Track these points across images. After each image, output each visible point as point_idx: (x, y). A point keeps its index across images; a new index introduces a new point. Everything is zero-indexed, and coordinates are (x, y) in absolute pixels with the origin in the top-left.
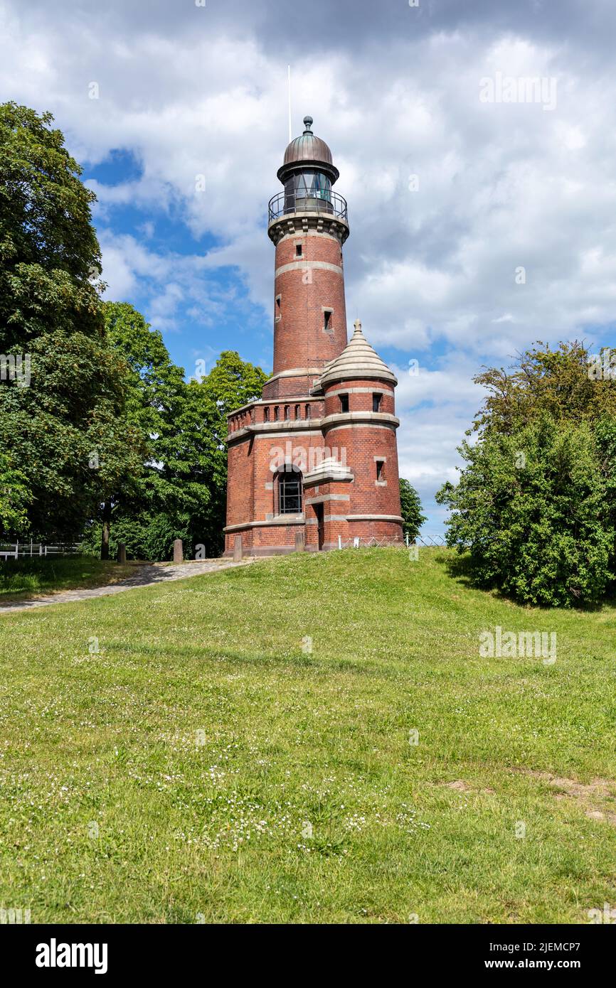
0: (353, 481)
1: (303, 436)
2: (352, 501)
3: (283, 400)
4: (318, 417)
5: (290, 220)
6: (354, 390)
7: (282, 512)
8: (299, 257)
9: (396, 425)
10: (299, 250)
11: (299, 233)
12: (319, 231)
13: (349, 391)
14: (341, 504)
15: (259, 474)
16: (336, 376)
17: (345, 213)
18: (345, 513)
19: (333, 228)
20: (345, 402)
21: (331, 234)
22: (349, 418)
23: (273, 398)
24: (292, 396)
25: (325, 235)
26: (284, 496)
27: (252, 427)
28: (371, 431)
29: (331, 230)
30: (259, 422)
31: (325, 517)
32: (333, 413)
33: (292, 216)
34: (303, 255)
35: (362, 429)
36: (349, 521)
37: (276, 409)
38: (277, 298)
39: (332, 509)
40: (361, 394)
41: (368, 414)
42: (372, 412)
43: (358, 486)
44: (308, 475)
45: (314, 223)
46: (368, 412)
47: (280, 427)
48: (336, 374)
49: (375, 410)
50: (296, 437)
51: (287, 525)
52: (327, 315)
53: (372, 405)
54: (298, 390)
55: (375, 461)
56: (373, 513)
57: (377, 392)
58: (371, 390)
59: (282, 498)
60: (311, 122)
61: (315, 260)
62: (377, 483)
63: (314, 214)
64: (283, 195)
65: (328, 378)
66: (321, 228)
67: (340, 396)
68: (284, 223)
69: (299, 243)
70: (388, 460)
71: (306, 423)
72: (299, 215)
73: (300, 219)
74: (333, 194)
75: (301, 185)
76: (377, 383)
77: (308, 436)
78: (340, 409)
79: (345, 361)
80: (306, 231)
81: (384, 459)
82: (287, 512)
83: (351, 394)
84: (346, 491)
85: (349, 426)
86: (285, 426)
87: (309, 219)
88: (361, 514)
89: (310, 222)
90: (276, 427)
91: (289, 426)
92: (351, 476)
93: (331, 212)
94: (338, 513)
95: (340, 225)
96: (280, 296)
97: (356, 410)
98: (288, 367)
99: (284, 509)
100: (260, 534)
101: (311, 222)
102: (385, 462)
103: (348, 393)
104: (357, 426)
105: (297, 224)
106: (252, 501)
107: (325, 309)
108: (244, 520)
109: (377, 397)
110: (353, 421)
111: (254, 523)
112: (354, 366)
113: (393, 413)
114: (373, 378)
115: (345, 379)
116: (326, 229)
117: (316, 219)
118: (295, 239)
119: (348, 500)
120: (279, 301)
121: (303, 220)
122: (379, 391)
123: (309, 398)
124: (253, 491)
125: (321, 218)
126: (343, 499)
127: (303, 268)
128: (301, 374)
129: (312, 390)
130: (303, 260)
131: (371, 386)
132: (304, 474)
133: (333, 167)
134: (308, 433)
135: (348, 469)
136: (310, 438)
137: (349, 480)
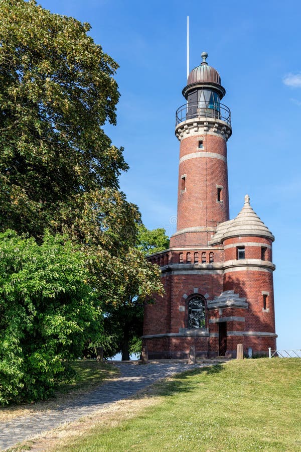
0: (247, 308)
2: (246, 321)
3: (194, 249)
4: (218, 261)
5: (194, 122)
8: (200, 149)
9: (272, 268)
10: (200, 143)
11: (202, 131)
12: (214, 132)
13: (245, 244)
14: (240, 324)
15: (174, 298)
16: (236, 233)
17: (229, 120)
18: (242, 330)
19: (224, 130)
20: (241, 253)
21: (222, 134)
22: (245, 263)
23: (181, 247)
24: (196, 245)
25: (218, 135)
27: (171, 266)
28: (261, 273)
30: (176, 263)
31: (228, 332)
32: (231, 259)
33: (197, 120)
34: (203, 148)
35: (254, 272)
36: (245, 335)
37: (187, 253)
38: (183, 176)
39: (234, 326)
40: (253, 247)
42: (260, 260)
43: (251, 311)
44: (212, 302)
45: (212, 126)
46: (258, 260)
49: (263, 258)
50: (203, 275)
52: (219, 190)
53: (261, 255)
54: (200, 242)
55: (262, 294)
56: (261, 331)
57: (264, 246)
58: (260, 245)
60: (206, 56)
61: (212, 152)
62: (264, 310)
63: (212, 120)
64: (187, 105)
65: (226, 236)
66: (216, 130)
67: (238, 247)
68: (189, 124)
69: (201, 139)
70: (271, 294)
71: (210, 265)
72: (202, 119)
73: (202, 123)
74: (221, 106)
75: (202, 98)
76: (264, 240)
77: (211, 274)
78: (237, 257)
80: (206, 131)
81: (267, 293)
83: (246, 247)
84: (243, 315)
85: (245, 269)
86: (195, 267)
87: (209, 123)
88: (253, 330)
90: (188, 267)
91: (197, 267)
92: (246, 304)
93: (221, 118)
94: (238, 330)
95: (227, 128)
96: (185, 175)
97: (250, 258)
98: (191, 225)
101: (210, 125)
102: (269, 295)
103: (244, 246)
104: (250, 269)
105: (200, 125)
106: (169, 318)
107: (218, 186)
108: (161, 331)
109: (263, 249)
110: (248, 265)
111: (171, 334)
112: (249, 227)
113: (271, 261)
114: (262, 237)
115: (241, 236)
116: (219, 131)
117: (214, 123)
118: (198, 136)
119: (244, 321)
120: (184, 179)
121: (205, 123)
122: (265, 245)
123: (211, 248)
124: (169, 311)
125: (216, 123)
126: (241, 320)
127: (203, 156)
128: (202, 230)
129: (212, 242)
130: (203, 151)
131: (260, 242)
132: (208, 301)
133: (222, 87)
134: (211, 272)
135: (244, 299)
136: (212, 276)
137: (245, 307)
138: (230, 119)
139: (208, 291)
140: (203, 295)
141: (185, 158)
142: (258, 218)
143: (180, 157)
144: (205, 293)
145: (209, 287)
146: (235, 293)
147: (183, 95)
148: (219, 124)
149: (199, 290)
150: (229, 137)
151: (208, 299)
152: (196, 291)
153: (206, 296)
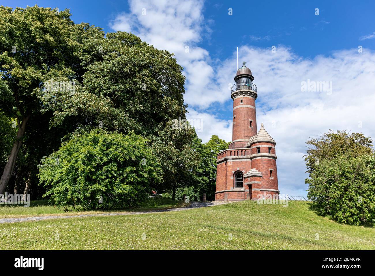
1: (244, 161)
2: (262, 184)
3: (237, 149)
4: (249, 155)
5: (239, 92)
6: (262, 146)
7: (236, 187)
8: (241, 104)
9: (276, 158)
10: (242, 101)
11: (242, 96)
12: (248, 95)
13: (260, 146)
14: (258, 185)
15: (228, 173)
16: (256, 141)
17: (256, 90)
18: (260, 188)
19: (253, 95)
20: (259, 150)
21: (252, 96)
22: (261, 155)
23: (233, 148)
24: (239, 147)
25: (250, 97)
26: (237, 182)
27: (226, 157)
28: (268, 160)
29: (252, 95)
30: (229, 156)
31: (252, 189)
32: (254, 153)
33: (239, 91)
34: (243, 103)
35: (265, 159)
36: (261, 191)
37: (234, 151)
38: (234, 116)
40: (264, 147)
41: (267, 154)
42: (268, 153)
43: (264, 178)
44: (246, 174)
46: (267, 153)
48: (255, 140)
49: (269, 153)
50: (241, 161)
51: (238, 191)
52: (251, 122)
53: (268, 151)
54: (241, 146)
55: (270, 170)
56: (269, 189)
58: (268, 146)
59: (236, 182)
60: (245, 63)
61: (247, 105)
62: (270, 178)
63: (247, 90)
64: (236, 85)
65: (253, 142)
66: (249, 95)
67: (257, 148)
68: (237, 93)
69: (242, 99)
70: (274, 170)
71: (245, 157)
72: (242, 90)
73: (242, 92)
74: (252, 84)
75: (242, 81)
76: (270, 144)
77: (245, 161)
79: (258, 136)
80: (244, 95)
81: (273, 170)
82: (238, 187)
84: (260, 180)
85: (260, 158)
86: (238, 158)
87: (245, 92)
88: (265, 189)
89: (246, 93)
90: (235, 158)
91: (239, 158)
93: (251, 90)
94: (257, 188)
95: (255, 94)
96: (235, 116)
97: (263, 153)
98: (238, 138)
99: (237, 186)
100: (229, 194)
104: (263, 158)
105: (241, 93)
106: (226, 183)
107: (250, 120)
108: (223, 189)
109: (270, 148)
111: (227, 190)
112: (262, 138)
113: (275, 154)
114: (268, 142)
115: (259, 142)
116: (250, 95)
118: (240, 98)
120: (234, 117)
121: (243, 92)
122: (270, 146)
123: (246, 148)
124: (226, 179)
125: (249, 92)
126: (259, 183)
127: (243, 107)
128: (242, 141)
129: (247, 146)
130: (243, 104)
131: (267, 145)
132: (244, 174)
133: (252, 76)
134: (245, 160)
135: (260, 173)
136: (246, 162)
137: (261, 177)
139: (244, 169)
140: (241, 171)
141: (235, 108)
143: (234, 108)
145: (245, 167)
146: (256, 170)
147: (235, 80)
149: (240, 169)
150: (256, 98)
152: (238, 169)
153: (243, 172)
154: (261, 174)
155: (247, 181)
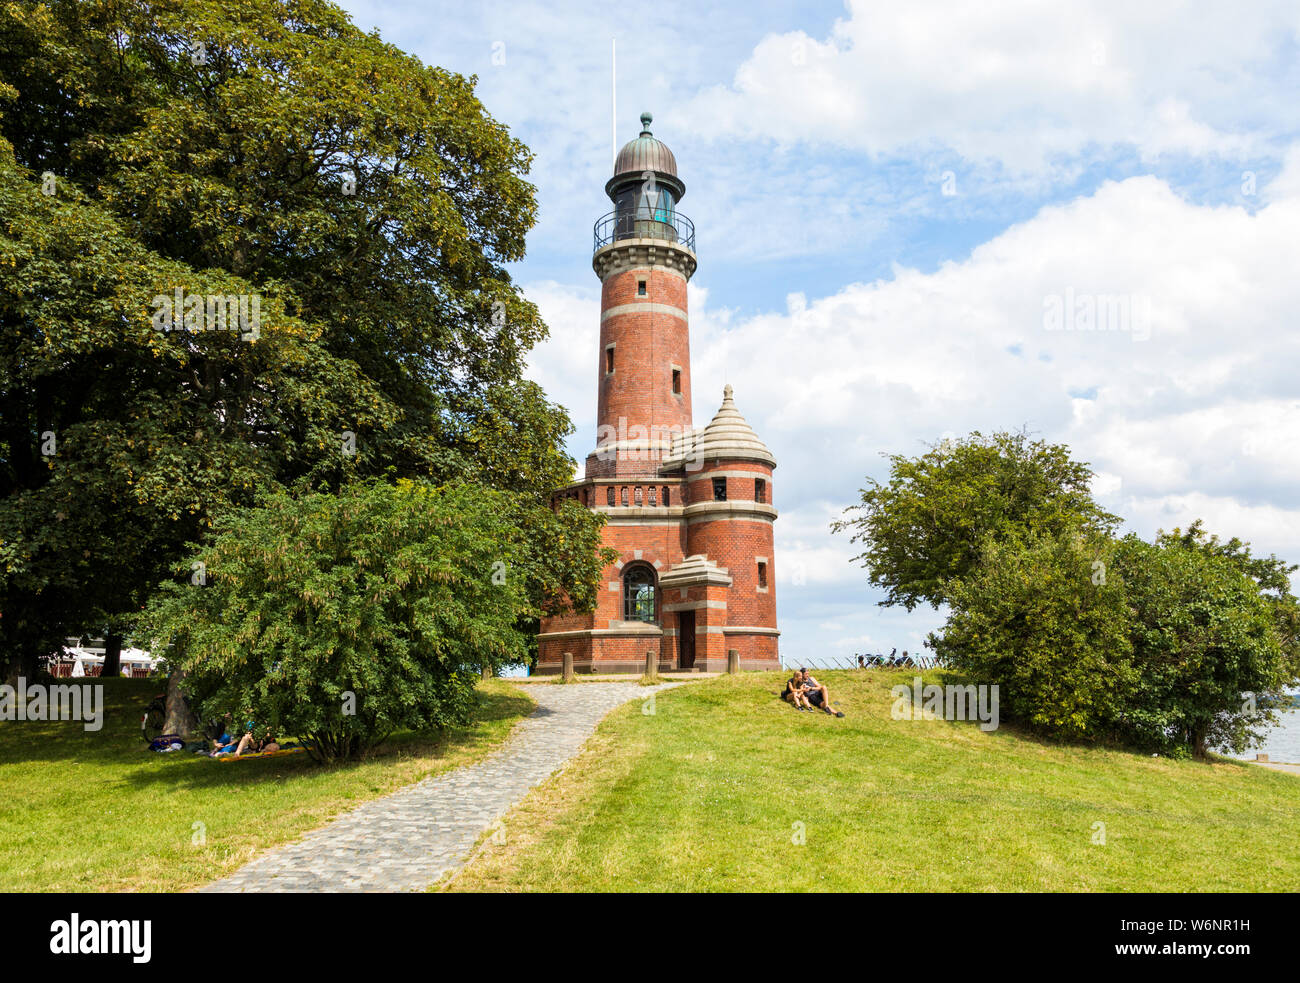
0: (731, 585)
1: (659, 527)
2: (729, 609)
3: (633, 480)
4: (679, 504)
5: (632, 247)
6: (732, 473)
7: (627, 619)
8: (640, 297)
9: (772, 517)
10: (642, 287)
11: (643, 266)
12: (667, 266)
13: (727, 474)
14: (718, 612)
17: (691, 241)
18: (722, 624)
19: (682, 262)
20: (721, 489)
21: (680, 270)
22: (728, 508)
23: (609, 475)
24: (636, 474)
25: (673, 271)
26: (630, 600)
29: (681, 265)
30: (603, 505)
31: (698, 628)
33: (635, 242)
34: (647, 295)
35: (742, 523)
36: (727, 634)
38: (609, 346)
39: (709, 619)
40: (741, 479)
41: (750, 504)
42: (754, 501)
43: (737, 591)
44: (667, 575)
45: (663, 254)
46: (749, 502)
47: (630, 513)
49: (757, 499)
50: (650, 527)
51: (639, 635)
52: (676, 373)
53: (754, 492)
54: (643, 467)
55: (758, 562)
56: (754, 625)
57: (759, 477)
58: (753, 475)
59: (626, 602)
60: (650, 120)
61: (662, 302)
62: (759, 589)
63: (664, 243)
64: (613, 216)
66: (671, 262)
67: (715, 480)
68: (622, 251)
69: (642, 279)
70: (767, 559)
71: (663, 510)
72: (646, 242)
73: (646, 248)
74: (677, 215)
75: (642, 203)
76: (758, 466)
77: (665, 527)
78: (713, 496)
80: (652, 263)
81: (764, 560)
82: (633, 619)
83: (730, 479)
84: (724, 597)
85: (727, 519)
86: (637, 513)
87: (658, 248)
88: (740, 625)
90: (624, 513)
91: (642, 513)
92: (729, 580)
93: (677, 240)
94: (715, 624)
95: (688, 259)
96: (614, 345)
97: (735, 498)
100: (602, 645)
101: (658, 253)
102: (766, 563)
103: (725, 478)
104: (737, 519)
105: (641, 252)
107: (674, 367)
108: (574, 626)
109: (759, 484)
110: (732, 513)
111: (594, 631)
112: (733, 444)
113: (770, 503)
114: (757, 461)
115: (722, 459)
116: (676, 265)
117: (666, 250)
118: (637, 272)
119: (725, 608)
120: (611, 352)
121: (650, 250)
122: (761, 476)
125: (670, 249)
126: (720, 607)
127: (647, 310)
129: (665, 468)
130: (646, 300)
131: (753, 470)
132: (660, 575)
133: (679, 181)
134: (665, 524)
135: (725, 571)
136: (668, 530)
137: (728, 584)
138: (693, 240)
139: (659, 555)
140: (650, 561)
142: (748, 427)
144: (654, 559)
145: (662, 549)
146: (709, 559)
147: (607, 192)
148: (674, 250)
149: (645, 554)
150: (691, 276)
151: (661, 569)
152: (638, 555)
153: (657, 564)
154: (730, 575)
155: (676, 598)
